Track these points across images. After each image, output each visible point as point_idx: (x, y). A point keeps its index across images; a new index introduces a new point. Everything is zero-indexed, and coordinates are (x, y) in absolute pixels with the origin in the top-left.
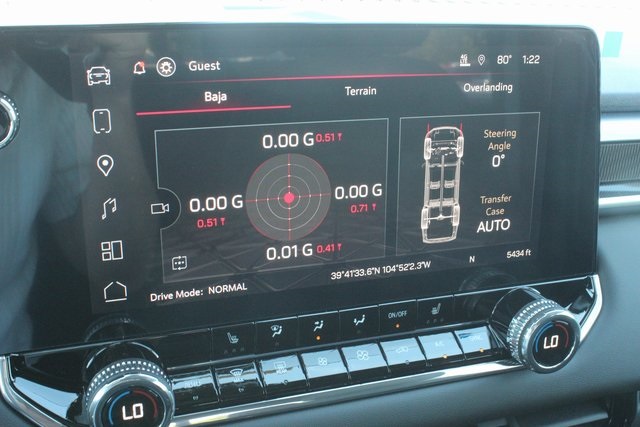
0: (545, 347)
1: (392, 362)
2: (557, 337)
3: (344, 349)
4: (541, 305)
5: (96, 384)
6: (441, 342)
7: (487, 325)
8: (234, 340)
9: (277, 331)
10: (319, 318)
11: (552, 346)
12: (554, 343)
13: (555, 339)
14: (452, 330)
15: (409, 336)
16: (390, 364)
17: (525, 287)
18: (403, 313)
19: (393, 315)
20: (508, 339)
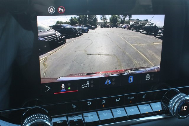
0: (182, 110)
1: (129, 115)
2: (186, 106)
3: (112, 110)
4: (181, 96)
5: (25, 123)
6: (145, 108)
7: (161, 101)
8: (75, 107)
9: (90, 104)
10: (104, 99)
11: (184, 110)
12: (185, 109)
13: (185, 107)
14: (149, 103)
15: (134, 105)
16: (128, 115)
17: (174, 89)
18: (133, 98)
19: (129, 98)
20: (169, 107)
